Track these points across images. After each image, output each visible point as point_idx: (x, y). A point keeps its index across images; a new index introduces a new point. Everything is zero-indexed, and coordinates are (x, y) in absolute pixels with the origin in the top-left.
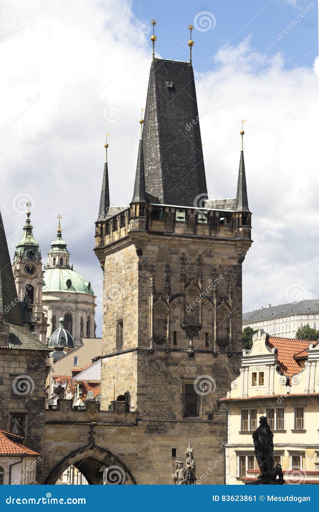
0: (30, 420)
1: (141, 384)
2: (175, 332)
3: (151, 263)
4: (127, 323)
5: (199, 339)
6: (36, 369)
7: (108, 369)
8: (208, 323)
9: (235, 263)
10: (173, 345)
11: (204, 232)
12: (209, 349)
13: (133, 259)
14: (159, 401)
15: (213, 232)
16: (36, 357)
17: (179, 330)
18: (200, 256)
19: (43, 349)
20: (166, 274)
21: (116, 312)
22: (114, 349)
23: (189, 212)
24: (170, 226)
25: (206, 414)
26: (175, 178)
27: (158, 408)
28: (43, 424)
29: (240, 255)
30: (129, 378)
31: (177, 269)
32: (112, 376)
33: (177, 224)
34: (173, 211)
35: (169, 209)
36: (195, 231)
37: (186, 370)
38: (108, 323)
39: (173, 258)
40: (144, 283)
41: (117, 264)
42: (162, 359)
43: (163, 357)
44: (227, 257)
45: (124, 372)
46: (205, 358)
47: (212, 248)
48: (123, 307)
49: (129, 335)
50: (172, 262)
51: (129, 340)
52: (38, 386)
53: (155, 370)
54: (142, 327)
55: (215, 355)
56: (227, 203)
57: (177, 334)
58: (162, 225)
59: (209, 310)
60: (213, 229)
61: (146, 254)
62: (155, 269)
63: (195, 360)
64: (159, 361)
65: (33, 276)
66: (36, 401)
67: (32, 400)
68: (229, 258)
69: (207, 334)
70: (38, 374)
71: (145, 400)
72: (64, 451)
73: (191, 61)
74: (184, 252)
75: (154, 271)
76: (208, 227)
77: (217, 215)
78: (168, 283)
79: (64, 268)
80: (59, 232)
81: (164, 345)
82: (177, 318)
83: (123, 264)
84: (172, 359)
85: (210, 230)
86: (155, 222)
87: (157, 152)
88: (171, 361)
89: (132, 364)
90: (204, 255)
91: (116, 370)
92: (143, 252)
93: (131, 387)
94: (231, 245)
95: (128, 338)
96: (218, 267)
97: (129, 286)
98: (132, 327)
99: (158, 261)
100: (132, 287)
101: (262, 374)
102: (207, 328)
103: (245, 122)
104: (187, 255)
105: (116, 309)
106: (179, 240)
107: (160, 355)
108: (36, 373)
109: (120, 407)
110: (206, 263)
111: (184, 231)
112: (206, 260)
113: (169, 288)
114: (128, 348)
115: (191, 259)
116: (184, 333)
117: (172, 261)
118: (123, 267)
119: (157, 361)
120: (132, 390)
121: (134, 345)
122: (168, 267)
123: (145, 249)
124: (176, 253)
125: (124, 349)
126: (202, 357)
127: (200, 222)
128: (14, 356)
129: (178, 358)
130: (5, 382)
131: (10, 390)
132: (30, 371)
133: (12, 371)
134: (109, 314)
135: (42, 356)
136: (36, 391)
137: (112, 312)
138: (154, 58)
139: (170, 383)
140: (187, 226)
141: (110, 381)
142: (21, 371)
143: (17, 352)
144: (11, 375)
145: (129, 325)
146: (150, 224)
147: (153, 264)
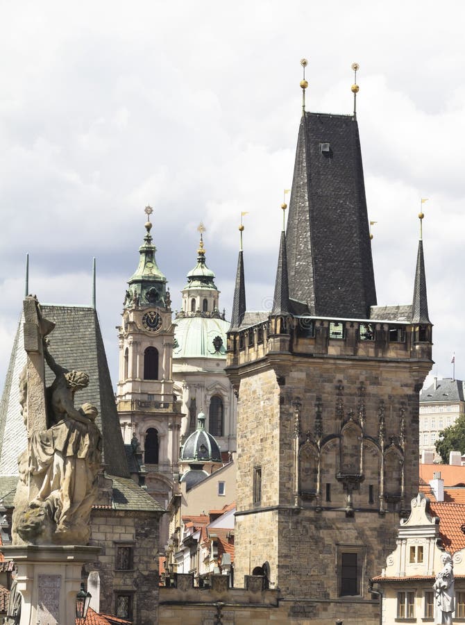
0: (140, 599)
1: (282, 553)
2: (328, 485)
3: (295, 395)
4: (266, 472)
5: (360, 494)
6: (146, 535)
7: (243, 531)
8: (373, 473)
9: (410, 391)
10: (326, 503)
11: (368, 352)
12: (374, 506)
13: (274, 388)
14: (307, 575)
15: (380, 350)
16: (145, 519)
17: (333, 482)
18: (362, 383)
19: (155, 510)
20: (317, 409)
21: (253, 456)
22: (250, 505)
23: (348, 326)
24: (322, 345)
25: (369, 592)
26: (331, 278)
27: (306, 585)
28: (157, 605)
29: (418, 380)
30: (268, 545)
31: (332, 401)
32: (248, 540)
33: (331, 343)
34: (326, 325)
35: (320, 322)
36: (356, 351)
37: (343, 535)
38: (243, 470)
39: (326, 387)
40: (288, 420)
41: (254, 392)
42: (310, 520)
43: (312, 518)
44: (399, 384)
45: (261, 536)
46: (368, 519)
47: (379, 372)
48: (262, 450)
49: (269, 489)
50: (324, 393)
51: (269, 495)
52: (150, 556)
53: (302, 535)
54: (285, 478)
55: (382, 515)
56: (400, 311)
57: (332, 488)
58: (312, 345)
59: (374, 456)
60: (380, 347)
61: (289, 383)
62: (301, 402)
63: (354, 521)
65: (157, 332)
66: (148, 576)
67: (142, 574)
68: (402, 386)
69: (371, 487)
70: (149, 541)
71: (288, 573)
73: (355, 113)
74: (340, 379)
75: (301, 405)
76: (374, 346)
77: (386, 328)
78: (318, 420)
81: (313, 502)
82: (330, 466)
83: (261, 393)
84: (325, 520)
85: (376, 348)
86: (301, 341)
87: (307, 242)
88: (322, 523)
89: (271, 527)
90: (368, 382)
91: (252, 533)
92: (286, 381)
93: (270, 557)
94: (405, 368)
95: (267, 492)
96: (386, 397)
97: (268, 424)
98: (272, 478)
99: (305, 392)
100: (273, 426)
101: (421, 549)
102: (371, 479)
103: (426, 201)
104: (345, 383)
105: (253, 452)
106: (335, 364)
107: (308, 515)
108: (146, 539)
109: (256, 583)
110: (370, 394)
111: (341, 350)
112: (371, 389)
113: (321, 427)
114: (267, 506)
115: (349, 387)
116: (340, 486)
117: (325, 391)
118: (261, 397)
119: (305, 523)
120: (272, 560)
121: (275, 502)
122: (319, 399)
123: (288, 376)
124: (330, 381)
125: (263, 506)
126: (363, 517)
127: (362, 338)
128: (119, 519)
129: (333, 519)
130: (107, 551)
131: (114, 561)
132: (139, 538)
133: (116, 537)
134: (245, 457)
135: (155, 518)
136: (147, 562)
137: (249, 455)
138: (304, 111)
139: (321, 552)
140: (345, 345)
141: (246, 547)
142: (128, 536)
143: (122, 514)
144: (115, 543)
145: (268, 475)
146: (295, 343)
147: (299, 396)
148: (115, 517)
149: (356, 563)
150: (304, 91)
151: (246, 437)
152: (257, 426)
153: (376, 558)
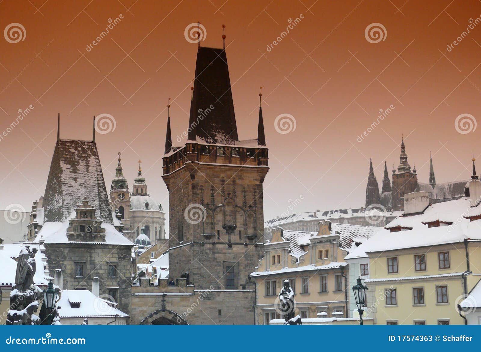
0: (120, 293)
1: (196, 267)
2: (218, 231)
3: (200, 184)
4: (186, 225)
5: (235, 235)
6: (124, 258)
7: (173, 258)
8: (240, 224)
9: (258, 183)
10: (217, 240)
11: (237, 162)
12: (242, 241)
13: (189, 182)
14: (209, 278)
16: (124, 250)
17: (221, 229)
18: (234, 178)
19: (128, 244)
20: (211, 191)
21: (178, 218)
22: (177, 244)
23: (226, 149)
24: (213, 158)
25: (241, 286)
27: (208, 283)
28: (130, 296)
29: (262, 177)
30: (188, 263)
31: (219, 188)
32: (176, 262)
33: (218, 158)
34: (215, 148)
35: (212, 147)
36: (230, 162)
37: (227, 257)
38: (173, 226)
39: (216, 180)
40: (197, 197)
41: (178, 186)
42: (210, 249)
43: (210, 248)
44: (252, 179)
45: (184, 259)
46: (239, 248)
47: (242, 173)
49: (187, 234)
51: (187, 237)
52: (126, 269)
53: (206, 257)
54: (196, 227)
55: (246, 245)
57: (220, 232)
58: (208, 158)
59: (241, 216)
60: (243, 161)
61: (198, 178)
62: (204, 188)
63: (232, 249)
64: (208, 251)
66: (125, 280)
67: (122, 279)
68: (254, 180)
69: (240, 231)
70: (126, 261)
71: (199, 277)
72: (145, 314)
73: (224, 48)
74: (223, 176)
75: (203, 189)
76: (239, 159)
77: (245, 151)
78: (212, 197)
79: (143, 195)
80: (140, 171)
81: (211, 240)
82: (219, 221)
83: (182, 185)
84: (217, 249)
86: (202, 156)
88: (216, 251)
89: (189, 253)
90: (237, 178)
91: (179, 258)
92: (195, 177)
93: (189, 269)
94: (255, 171)
95: (186, 236)
96: (246, 186)
97: (186, 201)
98: (189, 228)
99: (206, 183)
100: (189, 201)
101: (279, 256)
103: (262, 88)
104: (225, 178)
105: (178, 216)
106: (219, 168)
107: (208, 247)
108: (124, 260)
109: (182, 283)
110: (238, 184)
112: (238, 181)
113: (214, 201)
115: (228, 181)
116: (224, 231)
117: (215, 182)
118: (182, 188)
119: (206, 251)
121: (191, 240)
122: (212, 187)
123: (196, 174)
124: (218, 177)
126: (237, 247)
127: (233, 155)
128: (109, 250)
129: (221, 248)
130: (103, 267)
131: (107, 272)
132: (120, 259)
133: (108, 260)
134: (173, 220)
135: (128, 249)
136: (125, 273)
137: (175, 219)
138: (199, 46)
139: (216, 266)
140: (225, 159)
141: (175, 265)
142: (114, 260)
143: (110, 247)
144: (107, 263)
145: (187, 227)
146: (200, 157)
147: (202, 185)
148: (106, 249)
149: (234, 271)
151: (174, 209)
152: (180, 203)
153: (243, 268)
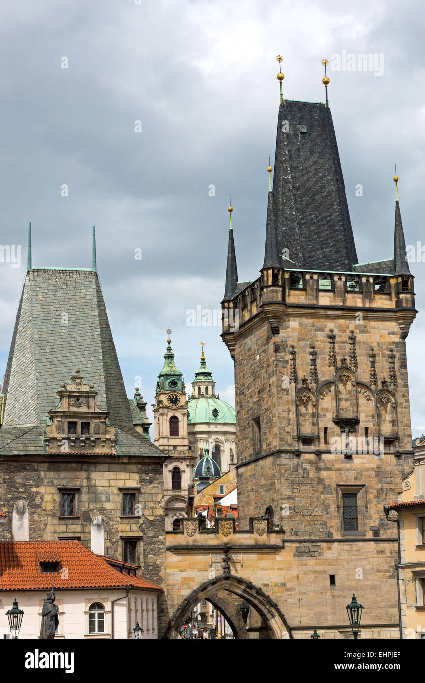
0: (146, 544)
1: (286, 495)
2: (326, 429)
3: (290, 343)
4: (265, 420)
5: (356, 436)
6: (151, 482)
7: (244, 481)
8: (367, 416)
9: (397, 339)
10: (325, 445)
11: (356, 302)
13: (268, 340)
14: (311, 515)
15: (367, 301)
16: (150, 465)
17: (331, 425)
18: (353, 332)
19: (158, 455)
20: (311, 357)
21: (252, 409)
22: (250, 456)
23: (335, 278)
24: (312, 295)
25: (370, 530)
26: (315, 240)
27: (310, 525)
28: (164, 550)
29: (403, 328)
30: (271, 489)
31: (325, 349)
32: (250, 488)
33: (321, 293)
34: (315, 277)
36: (344, 301)
37: (343, 476)
38: (242, 424)
39: (319, 336)
40: (284, 367)
41: (250, 350)
42: (310, 462)
43: (312, 460)
44: (386, 332)
45: (263, 482)
46: (365, 460)
48: (259, 401)
49: (268, 435)
50: (317, 341)
51: (268, 442)
52: (155, 501)
53: (303, 477)
54: (284, 423)
56: (382, 267)
57: (329, 431)
58: (303, 295)
59: (368, 400)
60: (367, 298)
61: (285, 332)
62: (296, 350)
63: (353, 462)
64: (307, 466)
65: (177, 406)
66: (153, 521)
67: (148, 520)
68: (389, 334)
69: (366, 429)
70: (154, 487)
71: (292, 515)
72: (192, 583)
74: (331, 327)
75: (295, 353)
76: (361, 296)
77: (371, 280)
78: (313, 367)
79: (210, 398)
80: (203, 359)
81: (312, 445)
82: (327, 410)
83: (256, 348)
84: (324, 462)
85: (363, 299)
86: (292, 292)
88: (321, 465)
89: (273, 471)
90: (358, 331)
91: (254, 481)
92: (281, 330)
93: (273, 500)
94: (391, 317)
95: (267, 439)
96: (375, 345)
97: (265, 375)
98: (272, 424)
99: (299, 340)
100: (269, 375)
102: (366, 421)
104: (336, 332)
105: (251, 405)
106: (325, 313)
107: (308, 458)
108: (151, 486)
109: (261, 526)
110: (359, 341)
111: (331, 301)
112: (360, 337)
113: (316, 373)
114: (268, 452)
115: (341, 336)
116: (337, 429)
117: (317, 339)
118: (257, 352)
119: (304, 466)
120: (276, 503)
121: (275, 447)
122: (312, 347)
123: (282, 326)
124: (322, 330)
125: (263, 454)
126: (361, 458)
127: (349, 289)
128: (123, 465)
129: (332, 461)
130: (112, 498)
131: (119, 507)
132: (143, 483)
133: (121, 485)
134: (243, 412)
135: (158, 464)
136: (152, 508)
137: (247, 410)
138: (281, 98)
139: (322, 493)
140: (334, 296)
141: (248, 495)
142: (133, 484)
143: (125, 461)
144: (120, 489)
145: (267, 423)
146: (287, 294)
147: (293, 344)
148: (118, 463)
149: (356, 502)
150: (281, 82)
151: (243, 393)
152: (254, 380)
153: (375, 497)
